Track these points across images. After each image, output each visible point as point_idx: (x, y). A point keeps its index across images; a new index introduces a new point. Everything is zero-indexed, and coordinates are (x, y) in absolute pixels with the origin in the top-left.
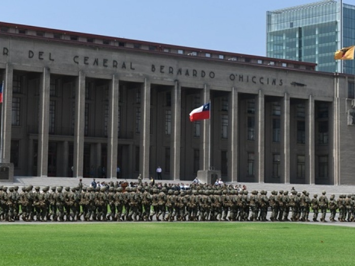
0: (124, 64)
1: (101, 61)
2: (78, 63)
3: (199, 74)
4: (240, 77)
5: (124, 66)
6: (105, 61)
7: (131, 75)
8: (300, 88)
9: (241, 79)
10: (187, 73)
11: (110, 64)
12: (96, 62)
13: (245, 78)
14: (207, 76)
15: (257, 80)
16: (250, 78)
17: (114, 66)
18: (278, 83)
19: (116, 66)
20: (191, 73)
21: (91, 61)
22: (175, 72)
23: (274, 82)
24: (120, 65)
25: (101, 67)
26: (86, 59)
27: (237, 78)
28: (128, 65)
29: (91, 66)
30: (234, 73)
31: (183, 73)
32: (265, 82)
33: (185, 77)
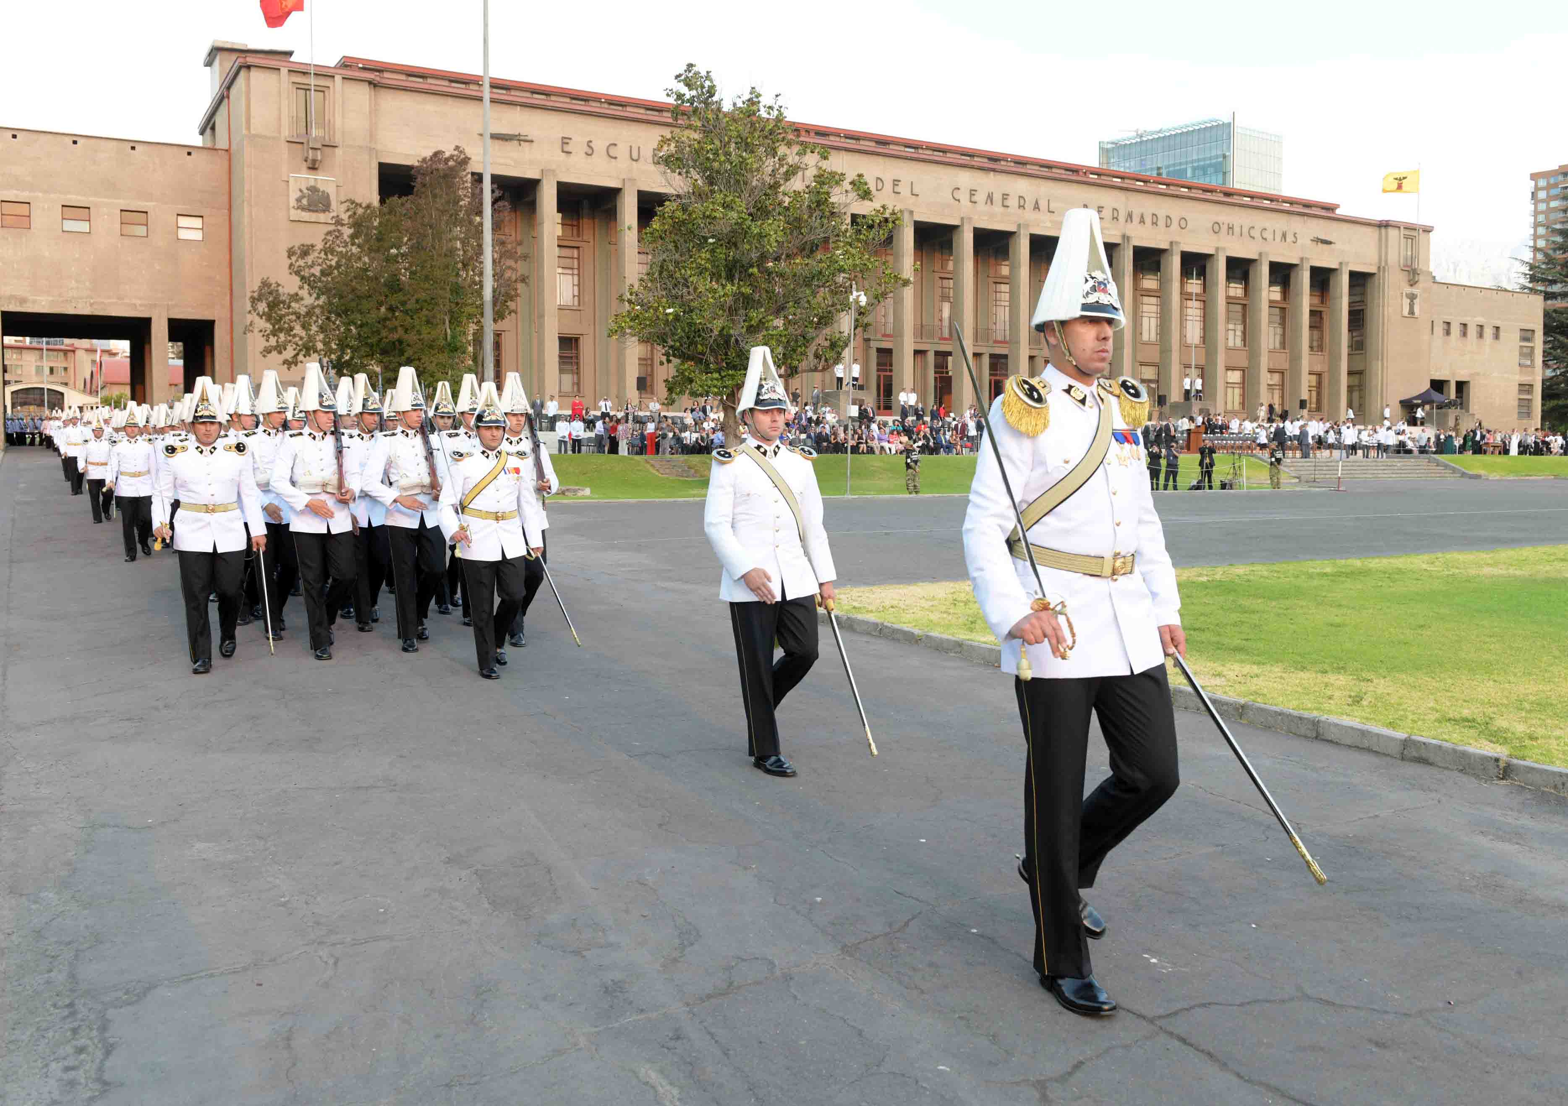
0: (1037, 202)
1: (997, 197)
2: (959, 201)
3: (1161, 222)
4: (1229, 228)
5: (1037, 207)
6: (1005, 196)
7: (1049, 224)
8: (1325, 246)
9: (1231, 232)
10: (1142, 221)
11: (1013, 202)
12: (990, 198)
13: (1237, 230)
14: (1175, 226)
15: (1256, 233)
16: (1245, 230)
17: (1020, 207)
18: (1290, 238)
19: (1023, 207)
20: (1148, 220)
21: (981, 197)
22: (1122, 218)
23: (1284, 236)
24: (1029, 205)
25: (997, 208)
26: (972, 192)
27: (1224, 228)
28: (1043, 204)
29: (982, 207)
30: (1221, 219)
31: (1136, 219)
32: (1268, 235)
33: (1140, 227)
